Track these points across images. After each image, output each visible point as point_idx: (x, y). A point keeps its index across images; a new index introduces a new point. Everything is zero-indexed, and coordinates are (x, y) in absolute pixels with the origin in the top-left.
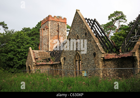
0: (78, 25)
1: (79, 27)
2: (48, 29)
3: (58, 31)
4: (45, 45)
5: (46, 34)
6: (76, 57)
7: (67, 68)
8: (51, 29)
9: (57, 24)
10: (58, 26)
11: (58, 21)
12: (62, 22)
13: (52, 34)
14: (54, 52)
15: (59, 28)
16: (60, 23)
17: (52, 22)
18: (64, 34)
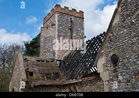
3: (71, 30)
5: (52, 34)
9: (70, 19)
10: (71, 21)
11: (71, 15)
12: (77, 17)
13: (61, 34)
14: (65, 62)
15: (73, 26)
16: (74, 18)
17: (61, 15)
18: (80, 35)
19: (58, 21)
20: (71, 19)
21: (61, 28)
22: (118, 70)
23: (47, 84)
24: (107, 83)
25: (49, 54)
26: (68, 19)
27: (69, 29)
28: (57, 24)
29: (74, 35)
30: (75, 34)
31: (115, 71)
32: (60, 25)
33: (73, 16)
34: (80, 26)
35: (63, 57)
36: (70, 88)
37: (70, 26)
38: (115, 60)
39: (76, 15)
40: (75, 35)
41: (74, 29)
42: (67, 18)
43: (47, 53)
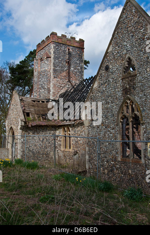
0: (132, 32)
1: (132, 36)
2: (49, 59)
4: (44, 88)
5: (46, 68)
6: (125, 108)
10: (69, 53)
11: (69, 44)
12: (76, 47)
13: (57, 68)
15: (71, 58)
16: (72, 48)
17: (57, 45)
18: (78, 69)
19: (54, 52)
20: (69, 49)
21: (57, 61)
23: (43, 124)
25: (43, 90)
26: (66, 51)
27: (66, 63)
28: (52, 56)
30: (73, 67)
32: (56, 57)
33: (71, 46)
34: (79, 58)
36: (65, 128)
37: (67, 58)
40: (73, 69)
41: (72, 62)
42: (65, 48)
43: (41, 89)
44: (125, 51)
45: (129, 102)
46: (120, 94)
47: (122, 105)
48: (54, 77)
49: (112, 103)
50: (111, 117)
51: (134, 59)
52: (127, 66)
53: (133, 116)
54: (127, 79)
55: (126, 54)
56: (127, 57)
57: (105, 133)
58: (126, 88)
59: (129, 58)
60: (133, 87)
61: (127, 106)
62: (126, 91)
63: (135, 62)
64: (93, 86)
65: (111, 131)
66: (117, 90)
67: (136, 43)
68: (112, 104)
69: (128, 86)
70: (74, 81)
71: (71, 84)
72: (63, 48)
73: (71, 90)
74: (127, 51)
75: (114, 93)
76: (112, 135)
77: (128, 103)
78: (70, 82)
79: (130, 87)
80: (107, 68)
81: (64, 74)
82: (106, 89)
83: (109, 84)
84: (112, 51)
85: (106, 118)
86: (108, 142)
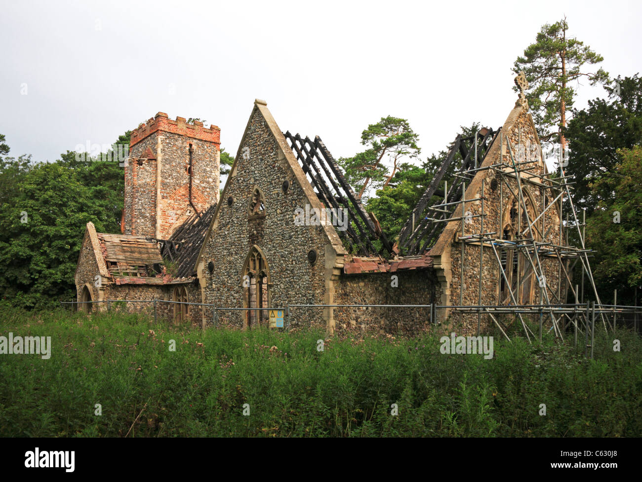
0: (261, 154)
1: (262, 160)
2: (153, 162)
3: (190, 171)
4: (144, 217)
5: (148, 180)
6: (251, 263)
7: (220, 300)
8: (166, 161)
9: (188, 145)
10: (191, 152)
11: (191, 136)
12: (205, 141)
13: (168, 181)
14: (174, 244)
15: (194, 162)
16: (197, 143)
17: (169, 138)
18: (208, 183)
19: (163, 150)
20: (191, 145)
21: (168, 166)
22: (213, 278)
23: (138, 283)
24: (204, 290)
25: (143, 220)
26: (185, 148)
27: (186, 170)
28: (159, 159)
29: (197, 181)
30: (199, 179)
31: (211, 279)
32: (166, 160)
33: (195, 139)
34: (211, 161)
35: (172, 228)
36: (178, 290)
37: (187, 161)
38: (211, 268)
39: (201, 137)
40: (199, 182)
41: (195, 170)
42: (183, 143)
43: (138, 218)
44: (253, 180)
45: (256, 254)
46: (245, 242)
47: (248, 258)
48: (163, 197)
49: (236, 254)
50: (235, 275)
51: (263, 194)
52: (255, 202)
53: (261, 274)
54: (254, 222)
55: (254, 184)
56: (255, 189)
57: (228, 297)
58: (253, 234)
59: (257, 191)
60: (261, 234)
61: (254, 260)
62: (253, 239)
63: (264, 198)
64: (212, 226)
65: (235, 295)
66: (242, 236)
67: (265, 171)
68: (236, 257)
69: (255, 232)
70: (199, 205)
71: (195, 210)
72: (179, 143)
73: (194, 221)
74: (256, 180)
75: (238, 241)
76: (235, 301)
77: (254, 256)
78: (193, 207)
79: (258, 233)
80: (230, 202)
81: (183, 191)
82: (228, 234)
83: (232, 226)
84: (236, 177)
85: (229, 276)
86: (230, 310)
